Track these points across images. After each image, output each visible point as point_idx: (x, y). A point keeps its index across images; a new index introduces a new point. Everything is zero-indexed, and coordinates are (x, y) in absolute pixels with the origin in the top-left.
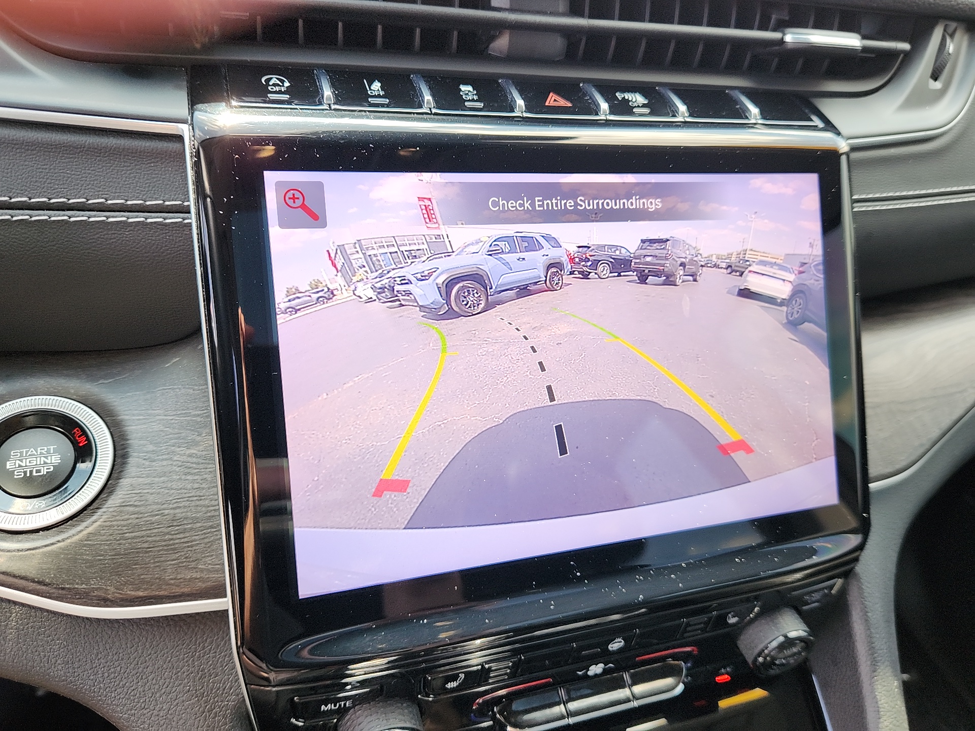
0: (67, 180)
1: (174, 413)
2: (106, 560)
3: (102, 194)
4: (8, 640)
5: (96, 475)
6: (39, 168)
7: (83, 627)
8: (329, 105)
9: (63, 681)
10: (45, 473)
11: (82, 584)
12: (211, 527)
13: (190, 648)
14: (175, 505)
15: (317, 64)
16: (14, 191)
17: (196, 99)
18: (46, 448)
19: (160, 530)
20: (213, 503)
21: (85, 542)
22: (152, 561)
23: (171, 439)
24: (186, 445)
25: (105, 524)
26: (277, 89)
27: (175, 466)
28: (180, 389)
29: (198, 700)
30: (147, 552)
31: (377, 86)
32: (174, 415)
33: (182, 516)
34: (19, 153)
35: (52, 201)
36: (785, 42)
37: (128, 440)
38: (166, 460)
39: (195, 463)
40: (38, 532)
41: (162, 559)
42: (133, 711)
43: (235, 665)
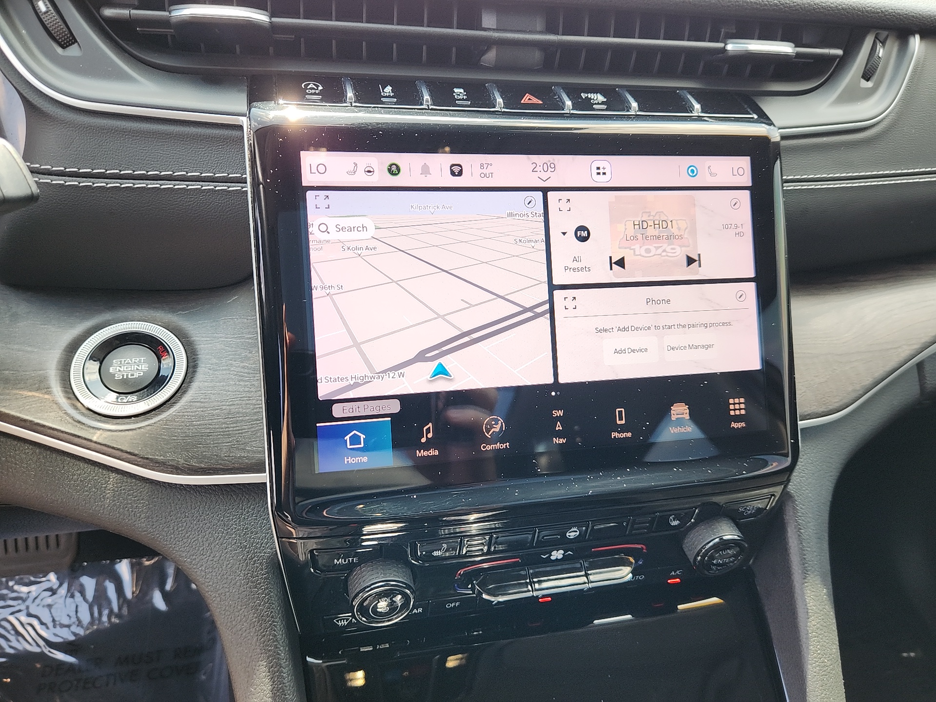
0: (160, 158)
1: (233, 336)
2: (178, 440)
3: (184, 169)
4: (106, 498)
5: (174, 380)
6: (141, 150)
7: (160, 491)
8: (351, 103)
9: (145, 531)
10: (137, 377)
11: (161, 456)
12: (257, 420)
13: (238, 512)
14: (231, 403)
15: (345, 74)
16: (123, 165)
17: (252, 99)
18: (138, 359)
19: (219, 420)
20: (259, 402)
21: (164, 426)
22: (212, 443)
23: (229, 355)
24: (240, 360)
25: (178, 414)
26: (313, 91)
27: (232, 374)
28: (237, 319)
29: (242, 550)
30: (208, 436)
31: (388, 89)
32: (232, 338)
33: (235, 411)
34: (127, 138)
35: (149, 173)
36: (726, 50)
37: (197, 355)
38: (225, 370)
39: (246, 373)
40: (131, 418)
41: (220, 441)
42: (194, 557)
43: (271, 526)
